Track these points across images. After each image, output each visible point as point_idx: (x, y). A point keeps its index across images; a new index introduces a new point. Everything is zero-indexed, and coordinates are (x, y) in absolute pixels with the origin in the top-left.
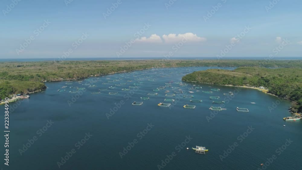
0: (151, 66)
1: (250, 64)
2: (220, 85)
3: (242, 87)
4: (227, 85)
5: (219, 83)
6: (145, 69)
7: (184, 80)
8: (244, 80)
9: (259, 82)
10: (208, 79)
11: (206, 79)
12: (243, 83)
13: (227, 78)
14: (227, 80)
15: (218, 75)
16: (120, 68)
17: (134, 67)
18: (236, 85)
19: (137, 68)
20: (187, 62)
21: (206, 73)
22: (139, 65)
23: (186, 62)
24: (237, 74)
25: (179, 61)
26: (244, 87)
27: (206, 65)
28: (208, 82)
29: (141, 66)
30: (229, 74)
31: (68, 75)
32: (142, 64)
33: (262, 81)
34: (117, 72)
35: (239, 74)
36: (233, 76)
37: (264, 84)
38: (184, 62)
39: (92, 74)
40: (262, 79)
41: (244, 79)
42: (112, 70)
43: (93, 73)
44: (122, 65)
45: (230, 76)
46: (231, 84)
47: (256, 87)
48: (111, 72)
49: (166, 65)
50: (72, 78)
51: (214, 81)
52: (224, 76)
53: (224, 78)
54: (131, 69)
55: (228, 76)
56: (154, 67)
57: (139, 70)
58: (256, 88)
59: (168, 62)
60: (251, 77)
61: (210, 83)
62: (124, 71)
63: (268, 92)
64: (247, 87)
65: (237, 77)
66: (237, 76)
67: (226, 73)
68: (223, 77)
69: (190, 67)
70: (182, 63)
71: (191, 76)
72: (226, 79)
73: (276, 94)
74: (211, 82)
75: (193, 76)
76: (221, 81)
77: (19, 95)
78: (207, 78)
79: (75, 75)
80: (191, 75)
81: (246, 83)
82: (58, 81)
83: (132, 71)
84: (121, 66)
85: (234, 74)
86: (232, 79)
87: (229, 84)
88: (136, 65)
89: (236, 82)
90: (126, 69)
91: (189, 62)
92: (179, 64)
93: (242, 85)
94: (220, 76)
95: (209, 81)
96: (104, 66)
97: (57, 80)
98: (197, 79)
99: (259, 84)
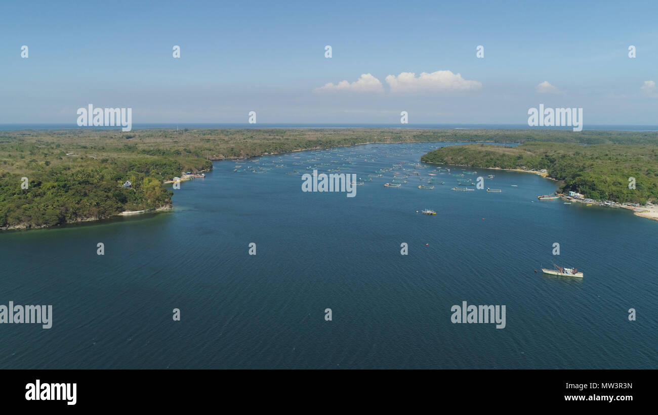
0: (364, 140)
1: (558, 139)
2: (482, 167)
3: (515, 170)
4: (492, 167)
5: (480, 165)
6: (353, 145)
7: (424, 161)
8: (518, 159)
9: (540, 164)
10: (462, 159)
11: (459, 158)
12: (517, 164)
13: (492, 157)
14: (491, 159)
15: (480, 152)
16: (309, 141)
17: (334, 141)
18: (505, 168)
19: (340, 142)
20: (434, 133)
21: (461, 150)
22: (343, 137)
23: (432, 134)
24: (508, 151)
25: (420, 132)
26: (518, 170)
27: (473, 139)
28: (462, 164)
29: (347, 140)
30: (497, 151)
31: (232, 151)
32: (347, 135)
33: (546, 161)
34: (306, 148)
35: (513, 151)
36: (501, 154)
37: (548, 166)
38: (427, 134)
39: (265, 151)
40: (546, 159)
41: (520, 158)
42: (298, 145)
43: (267, 150)
44: (312, 137)
45: (498, 153)
46: (498, 167)
47: (536, 170)
48: (296, 149)
49: (394, 138)
50: (239, 156)
51: (472, 162)
52: (488, 154)
53: (489, 157)
54: (330, 144)
55: (494, 153)
56: (369, 141)
57: (343, 147)
58: (535, 172)
59: (397, 133)
60: (531, 156)
61: (466, 165)
62: (318, 148)
63: (547, 176)
64: (522, 171)
65: (508, 156)
66: (509, 153)
67: (492, 150)
68: (487, 156)
69: (440, 142)
70: (425, 134)
71: (435, 155)
73: (556, 178)
74: (467, 163)
75: (439, 154)
76: (482, 162)
77: (189, 174)
78: (462, 157)
79: (242, 151)
80: (435, 153)
81: (522, 165)
82: (219, 160)
83: (330, 147)
84: (312, 139)
85: (504, 151)
86: (500, 158)
87: (495, 166)
88: (337, 138)
89: (506, 164)
90: (321, 144)
91: (438, 133)
92: (418, 137)
93: (515, 168)
94: (482, 153)
95: (463, 161)
96: (281, 138)
97: (217, 158)
98: (446, 159)
99: (541, 166)
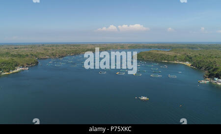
2: (159, 61)
10: (150, 57)
12: (175, 59)
18: (170, 61)
21: (149, 53)
24: (170, 54)
26: (176, 62)
27: (150, 47)
28: (150, 59)
29: (103, 48)
31: (52, 54)
32: (104, 46)
33: (188, 58)
35: (172, 54)
37: (189, 60)
41: (175, 57)
42: (83, 51)
43: (69, 53)
45: (166, 54)
50: (55, 56)
51: (155, 59)
52: (161, 55)
58: (183, 63)
59: (122, 46)
60: (180, 55)
61: (152, 60)
63: (191, 66)
65: (170, 56)
67: (163, 53)
70: (132, 46)
72: (163, 57)
73: (196, 67)
75: (140, 55)
76: (159, 58)
77: (21, 67)
79: (57, 54)
81: (177, 60)
82: (46, 58)
86: (167, 57)
87: (165, 60)
89: (170, 59)
92: (130, 47)
93: (174, 61)
94: (159, 55)
96: (77, 48)
98: (143, 57)
99: (185, 60)
